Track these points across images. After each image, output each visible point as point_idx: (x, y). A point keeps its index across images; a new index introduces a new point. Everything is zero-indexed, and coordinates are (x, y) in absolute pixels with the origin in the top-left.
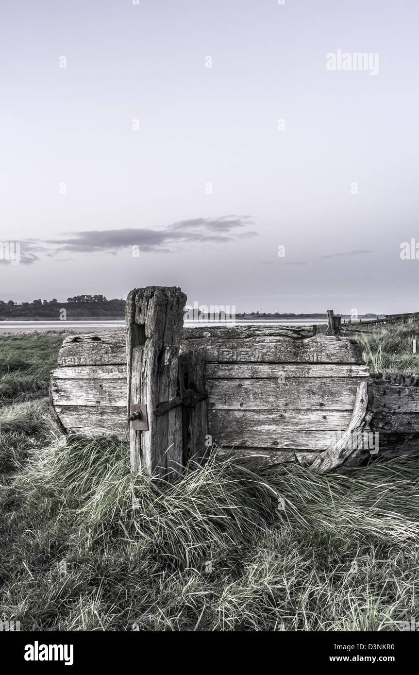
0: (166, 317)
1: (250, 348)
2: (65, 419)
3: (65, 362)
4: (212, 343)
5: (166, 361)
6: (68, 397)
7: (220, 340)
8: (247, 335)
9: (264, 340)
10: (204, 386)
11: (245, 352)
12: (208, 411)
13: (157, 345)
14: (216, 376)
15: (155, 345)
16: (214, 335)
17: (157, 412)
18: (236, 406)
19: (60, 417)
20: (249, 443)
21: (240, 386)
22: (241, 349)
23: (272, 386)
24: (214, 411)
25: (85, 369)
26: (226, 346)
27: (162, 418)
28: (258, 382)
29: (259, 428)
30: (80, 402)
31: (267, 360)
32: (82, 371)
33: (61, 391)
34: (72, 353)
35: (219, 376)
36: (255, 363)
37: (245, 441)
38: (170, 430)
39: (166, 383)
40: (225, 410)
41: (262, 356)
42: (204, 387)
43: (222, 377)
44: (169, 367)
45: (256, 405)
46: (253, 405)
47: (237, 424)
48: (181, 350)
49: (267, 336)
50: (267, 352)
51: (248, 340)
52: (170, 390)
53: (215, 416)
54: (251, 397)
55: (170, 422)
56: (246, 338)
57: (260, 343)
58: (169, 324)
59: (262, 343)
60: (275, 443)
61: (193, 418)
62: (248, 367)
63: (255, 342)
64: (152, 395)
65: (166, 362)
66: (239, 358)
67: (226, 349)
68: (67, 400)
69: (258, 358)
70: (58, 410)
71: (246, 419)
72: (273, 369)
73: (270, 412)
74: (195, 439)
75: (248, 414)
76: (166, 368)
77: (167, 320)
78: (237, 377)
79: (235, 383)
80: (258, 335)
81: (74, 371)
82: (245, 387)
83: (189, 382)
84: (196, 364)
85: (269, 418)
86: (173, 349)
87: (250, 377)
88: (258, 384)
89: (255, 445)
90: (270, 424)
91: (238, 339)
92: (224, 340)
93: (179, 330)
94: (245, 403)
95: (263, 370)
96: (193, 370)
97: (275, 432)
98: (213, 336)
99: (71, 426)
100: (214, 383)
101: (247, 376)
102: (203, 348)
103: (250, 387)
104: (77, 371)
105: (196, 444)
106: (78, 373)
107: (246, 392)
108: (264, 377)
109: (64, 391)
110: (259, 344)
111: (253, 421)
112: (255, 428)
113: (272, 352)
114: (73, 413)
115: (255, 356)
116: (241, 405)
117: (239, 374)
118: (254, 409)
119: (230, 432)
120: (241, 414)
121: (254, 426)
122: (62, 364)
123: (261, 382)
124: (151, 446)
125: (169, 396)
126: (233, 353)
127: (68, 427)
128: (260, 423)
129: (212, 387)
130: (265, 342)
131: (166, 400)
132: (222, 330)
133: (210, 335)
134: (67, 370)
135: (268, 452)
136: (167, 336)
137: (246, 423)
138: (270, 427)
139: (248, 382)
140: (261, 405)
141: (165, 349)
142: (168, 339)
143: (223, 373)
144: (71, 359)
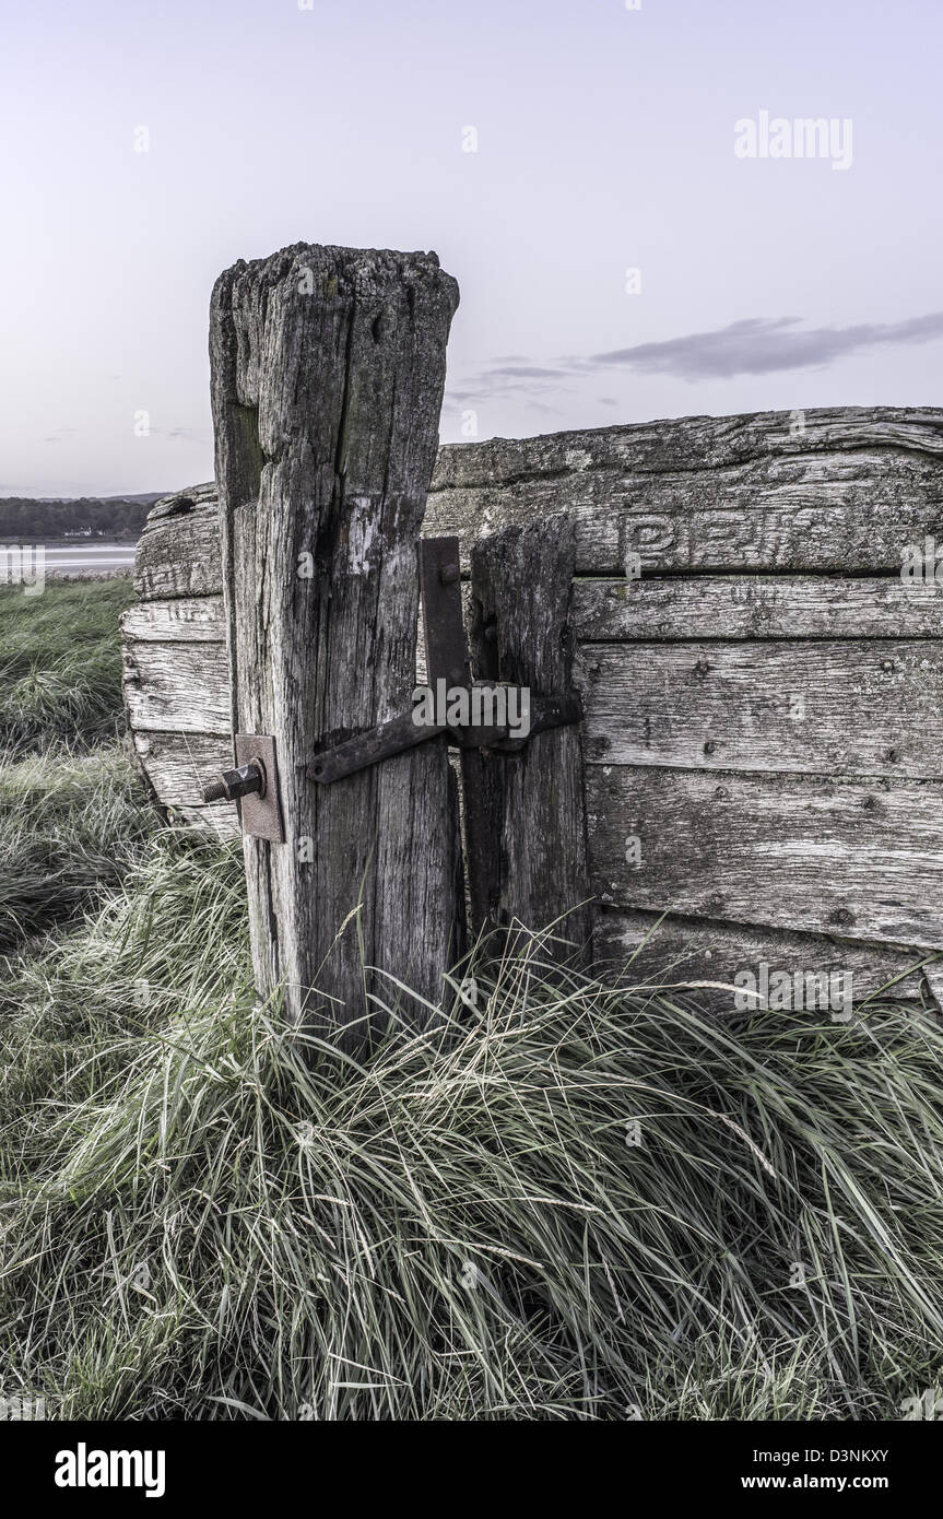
0: (347, 368)
1: (742, 507)
2: (162, 775)
3: (150, 583)
4: (596, 493)
5: (355, 558)
6: (166, 702)
7: (627, 482)
8: (734, 451)
9: (803, 472)
10: (569, 667)
11: (723, 526)
12: (583, 771)
13: (307, 486)
14: (611, 627)
15: (294, 486)
16: (604, 462)
17: (318, 770)
18: (688, 755)
19: (149, 768)
20: (736, 909)
21: (702, 670)
22: (706, 516)
23: (833, 672)
24: (608, 771)
25: (202, 606)
26: (649, 502)
27: (344, 795)
28: (773, 654)
29: (777, 850)
30: (199, 723)
31: (811, 559)
32: (196, 615)
33: (146, 682)
34: (165, 551)
35: (622, 630)
36: (763, 571)
37: (720, 896)
38: (386, 844)
39: (360, 651)
40: (646, 767)
41: (793, 543)
42: (569, 676)
43: (635, 632)
44: (371, 583)
45: (767, 753)
46: (751, 751)
47: (691, 828)
48: (491, 527)
49: (816, 451)
50: (813, 524)
51: (735, 473)
52: (381, 679)
53: (612, 792)
54: (747, 719)
55: (386, 811)
56: (727, 465)
57: (787, 487)
58: (364, 398)
59: (794, 487)
60: (841, 917)
61: (519, 798)
62: (733, 592)
63: (765, 480)
64: (288, 698)
65: (359, 564)
66: (701, 553)
67: (650, 519)
68: (162, 713)
69: (775, 553)
70: (143, 745)
71: (725, 809)
72: (836, 600)
73: (823, 782)
74: (528, 879)
75: (735, 787)
76: (357, 587)
77: (355, 379)
78: (690, 635)
79: (681, 659)
80: (777, 453)
81: (173, 615)
82: (723, 674)
83: (503, 652)
84: (529, 581)
85: (815, 811)
86: (392, 508)
87: (743, 635)
88: (772, 661)
89: (762, 918)
90: (823, 836)
91: (695, 470)
92: (642, 479)
93: (418, 427)
94: (723, 744)
95: (792, 605)
96: (517, 602)
97: (840, 869)
98: (604, 466)
99: (176, 801)
100: (602, 656)
101: (728, 630)
102: (566, 516)
103: (742, 677)
104: (181, 613)
105: (532, 897)
106: (187, 620)
107: (724, 697)
108: (799, 631)
109: (155, 683)
110: (781, 489)
111: (755, 819)
112: (762, 848)
113: (836, 524)
114: (179, 755)
115: (762, 546)
116: (708, 750)
117: (700, 623)
118: (759, 768)
119: (666, 857)
120: (708, 786)
121: (758, 841)
122: (144, 591)
123: (787, 657)
124: (297, 904)
125: (374, 703)
126: (677, 533)
127: (169, 803)
128: (780, 828)
129: (595, 674)
130: (806, 478)
131: (362, 721)
132: (637, 437)
133: (588, 461)
134: (156, 612)
135: (813, 951)
136: (356, 451)
137: (729, 827)
138: (819, 850)
139: (732, 655)
140: (787, 752)
141: (351, 508)
142: (362, 463)
143: (637, 619)
144: (166, 573)
